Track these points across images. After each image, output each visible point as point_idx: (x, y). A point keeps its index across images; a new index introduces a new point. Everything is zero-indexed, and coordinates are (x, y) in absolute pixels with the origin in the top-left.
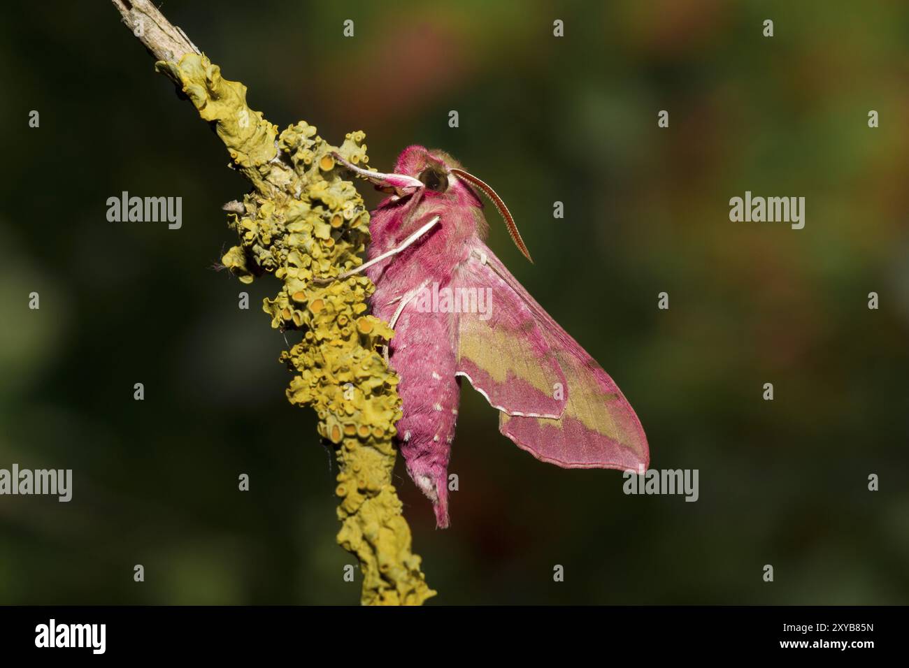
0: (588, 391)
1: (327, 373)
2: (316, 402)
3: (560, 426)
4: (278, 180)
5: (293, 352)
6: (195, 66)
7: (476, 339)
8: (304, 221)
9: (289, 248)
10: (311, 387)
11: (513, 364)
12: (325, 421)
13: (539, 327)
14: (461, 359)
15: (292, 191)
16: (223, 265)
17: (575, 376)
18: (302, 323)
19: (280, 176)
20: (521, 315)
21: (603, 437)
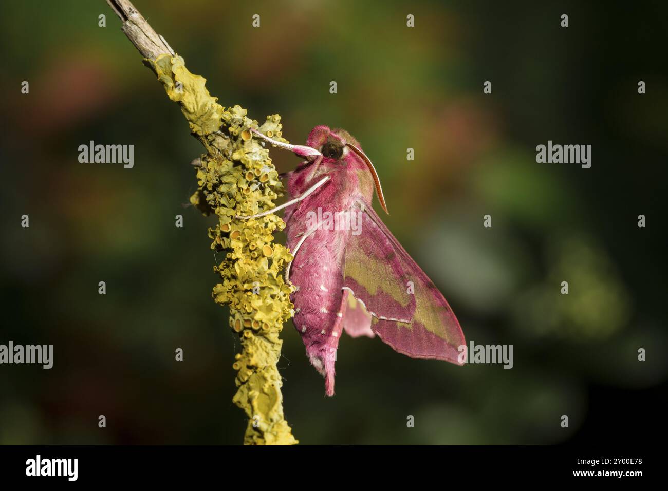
0: (428, 304)
1: (238, 283)
2: (231, 302)
3: (411, 328)
4: (220, 145)
5: (221, 267)
6: (167, 63)
7: (357, 263)
8: (232, 176)
9: (222, 194)
10: (227, 292)
11: (381, 283)
12: (234, 316)
13: (398, 257)
14: (346, 278)
15: (226, 154)
16: (191, 203)
17: (420, 294)
18: (226, 247)
19: (223, 143)
20: (386, 248)
21: (437, 337)
